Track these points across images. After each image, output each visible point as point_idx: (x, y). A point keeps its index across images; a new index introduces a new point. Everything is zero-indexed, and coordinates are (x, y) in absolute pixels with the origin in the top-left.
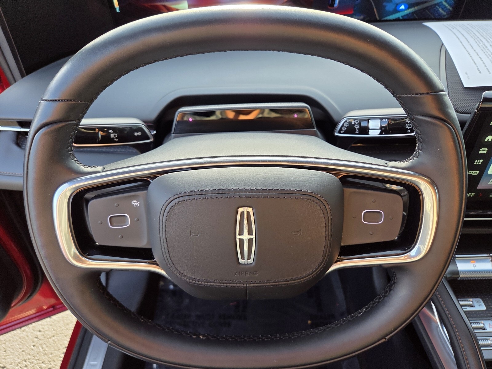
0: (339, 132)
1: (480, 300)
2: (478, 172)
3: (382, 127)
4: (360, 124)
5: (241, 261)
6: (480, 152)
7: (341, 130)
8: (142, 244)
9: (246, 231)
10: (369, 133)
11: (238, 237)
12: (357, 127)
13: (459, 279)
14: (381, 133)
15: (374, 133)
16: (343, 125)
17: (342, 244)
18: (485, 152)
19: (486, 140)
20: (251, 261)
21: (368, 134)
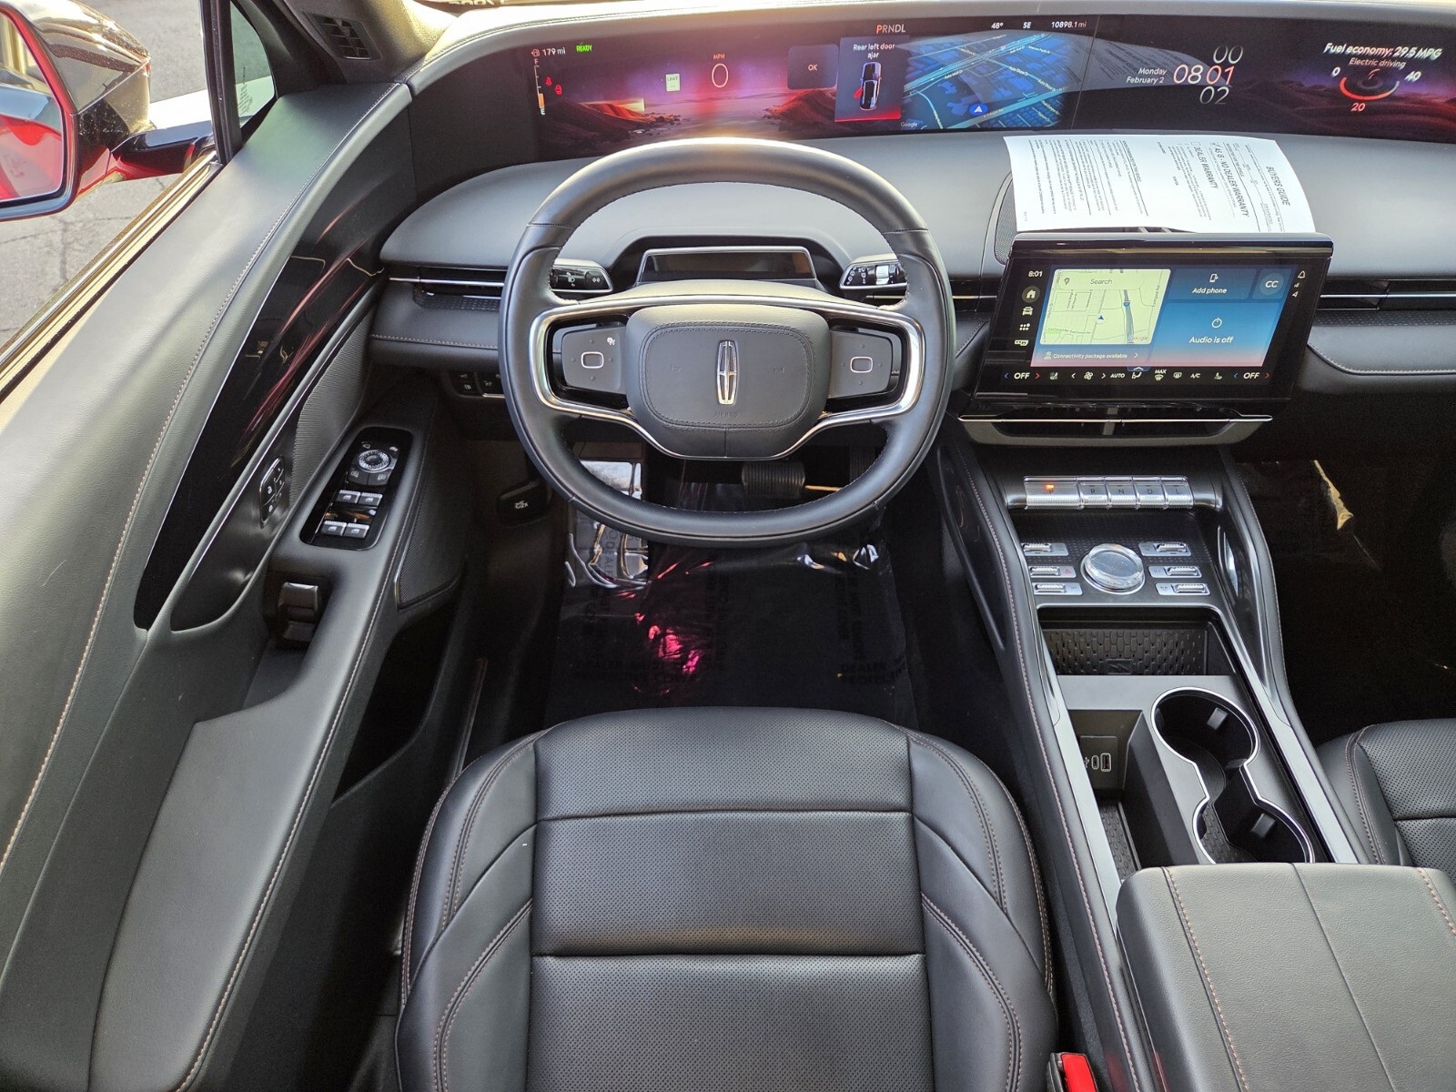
0: (845, 284)
1: (1064, 545)
2: (1027, 342)
3: (890, 274)
4: (866, 271)
5: (721, 401)
6: (1024, 313)
7: (847, 280)
8: (616, 388)
9: (726, 366)
10: (877, 283)
11: (719, 373)
12: (864, 276)
13: (1026, 508)
14: (889, 283)
15: (882, 282)
16: (849, 275)
17: (830, 397)
18: (1030, 313)
19: (1028, 297)
20: (731, 402)
21: (875, 284)
